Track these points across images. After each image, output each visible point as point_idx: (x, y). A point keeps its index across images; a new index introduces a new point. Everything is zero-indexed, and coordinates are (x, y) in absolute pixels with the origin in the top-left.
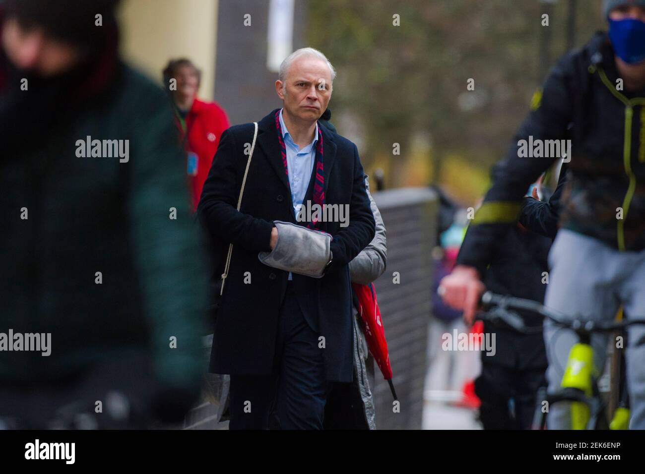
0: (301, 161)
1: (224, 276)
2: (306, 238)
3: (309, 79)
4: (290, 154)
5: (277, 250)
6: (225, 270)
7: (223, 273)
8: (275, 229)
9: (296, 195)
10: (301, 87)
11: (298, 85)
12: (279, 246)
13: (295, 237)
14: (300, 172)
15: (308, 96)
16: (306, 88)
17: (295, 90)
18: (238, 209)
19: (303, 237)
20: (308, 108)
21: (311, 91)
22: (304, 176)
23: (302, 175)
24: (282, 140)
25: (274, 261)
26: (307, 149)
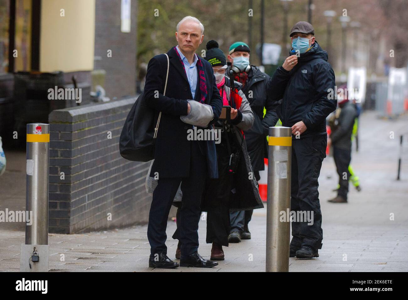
0: (191, 70)
1: (156, 129)
2: (203, 107)
3: (187, 31)
4: (187, 67)
5: (190, 114)
6: (157, 126)
7: (155, 127)
8: (188, 104)
9: (192, 87)
10: (184, 35)
11: (182, 34)
12: (191, 112)
13: (198, 107)
14: (192, 76)
15: (186, 40)
16: (186, 36)
17: (181, 37)
18: (164, 95)
19: (202, 107)
20: (186, 46)
21: (187, 37)
22: (194, 78)
23: (193, 77)
24: (182, 61)
25: (189, 120)
26: (193, 65)
